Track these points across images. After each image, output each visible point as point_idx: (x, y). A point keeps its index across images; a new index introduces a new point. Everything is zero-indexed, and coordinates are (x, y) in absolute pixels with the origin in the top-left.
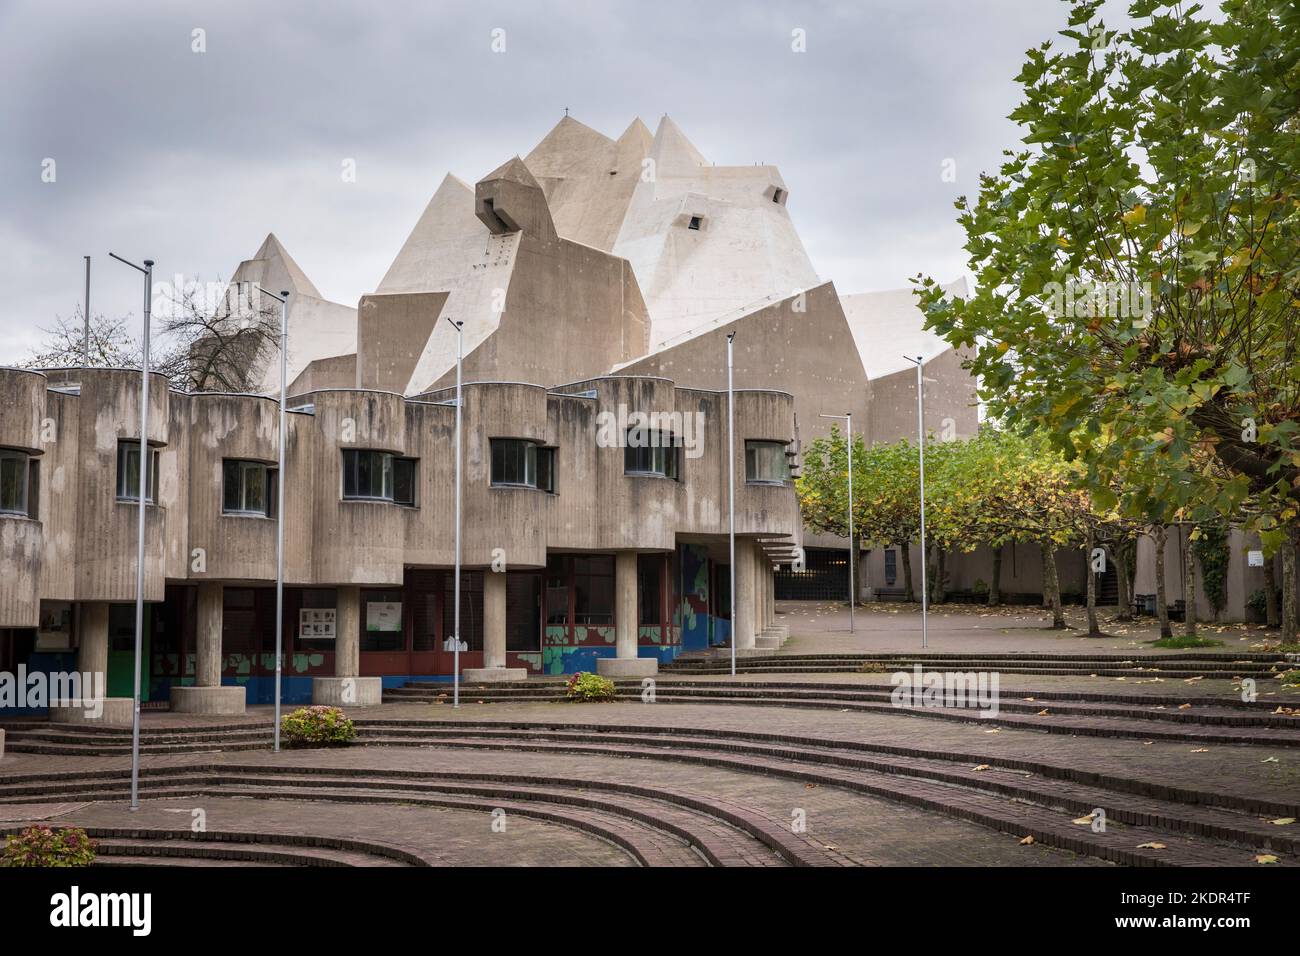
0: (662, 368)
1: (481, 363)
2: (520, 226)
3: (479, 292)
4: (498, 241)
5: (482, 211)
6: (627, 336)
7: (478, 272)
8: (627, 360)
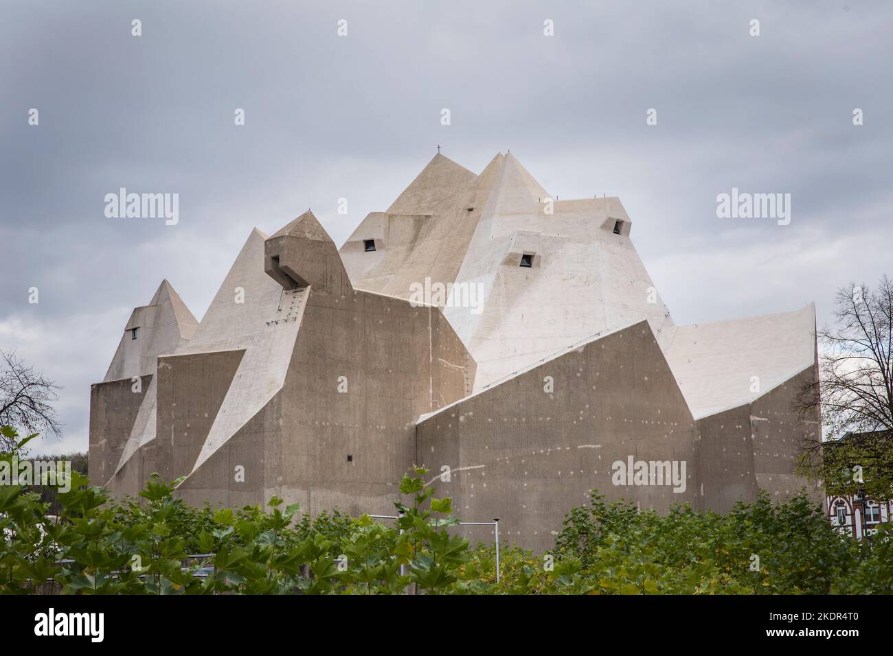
0: (462, 419)
1: (267, 425)
2: (308, 282)
3: (270, 350)
4: (289, 298)
5: (270, 268)
6: (437, 385)
7: (271, 329)
8: (435, 408)
